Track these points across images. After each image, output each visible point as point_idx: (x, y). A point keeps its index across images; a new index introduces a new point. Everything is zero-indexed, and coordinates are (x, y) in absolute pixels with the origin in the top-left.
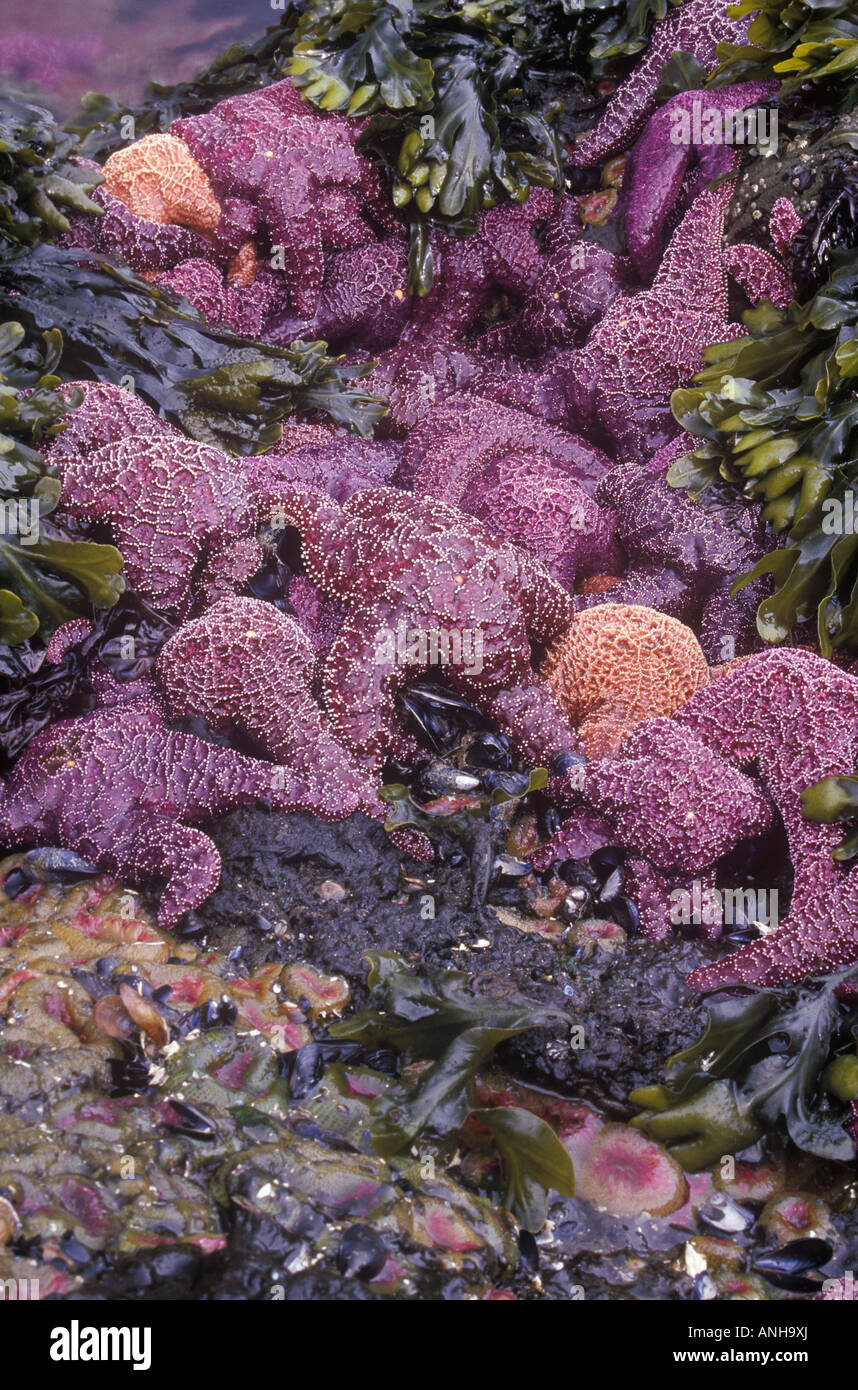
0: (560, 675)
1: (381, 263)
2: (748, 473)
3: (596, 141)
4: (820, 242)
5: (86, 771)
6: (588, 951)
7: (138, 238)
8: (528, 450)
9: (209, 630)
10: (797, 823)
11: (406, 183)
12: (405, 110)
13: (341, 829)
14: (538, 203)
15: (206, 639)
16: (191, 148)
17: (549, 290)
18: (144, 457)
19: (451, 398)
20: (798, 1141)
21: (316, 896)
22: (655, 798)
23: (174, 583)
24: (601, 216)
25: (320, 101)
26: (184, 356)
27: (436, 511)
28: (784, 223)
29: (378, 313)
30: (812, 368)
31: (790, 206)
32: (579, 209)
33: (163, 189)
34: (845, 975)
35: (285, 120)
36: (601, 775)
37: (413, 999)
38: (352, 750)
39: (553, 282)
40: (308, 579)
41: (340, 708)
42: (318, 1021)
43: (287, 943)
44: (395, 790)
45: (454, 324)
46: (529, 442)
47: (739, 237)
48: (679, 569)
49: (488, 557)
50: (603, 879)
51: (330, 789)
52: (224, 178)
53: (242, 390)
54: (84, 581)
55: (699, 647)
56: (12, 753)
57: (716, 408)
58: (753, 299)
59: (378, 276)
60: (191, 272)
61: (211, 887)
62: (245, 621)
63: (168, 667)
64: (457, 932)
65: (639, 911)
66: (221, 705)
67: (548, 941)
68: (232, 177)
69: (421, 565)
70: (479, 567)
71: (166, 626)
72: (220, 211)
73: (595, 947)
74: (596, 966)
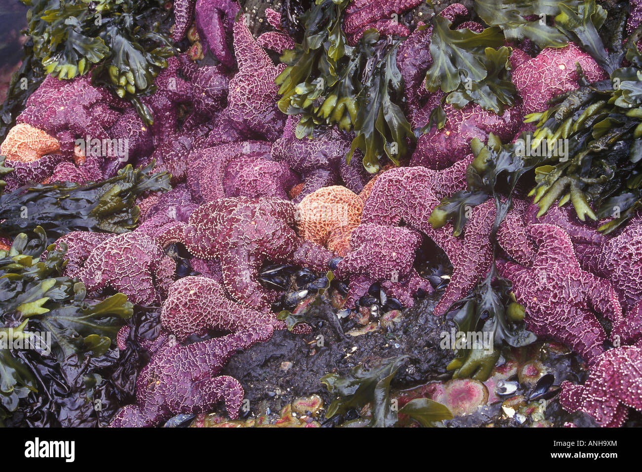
0: (308, 233)
1: (129, 122)
2: (325, 117)
3: (178, 29)
4: (292, 17)
5: (166, 381)
6: (392, 326)
7: (33, 170)
8: (236, 157)
9: (175, 301)
10: (433, 232)
11: (120, 87)
12: (102, 60)
13: (273, 341)
14: (173, 64)
15: (177, 305)
16: (31, 124)
17: (200, 94)
18: (106, 253)
19: (190, 155)
20: (515, 345)
21: (282, 371)
22: (377, 256)
23: (149, 292)
24: (199, 54)
25: (67, 77)
26: (83, 203)
27: (227, 203)
28: (274, 18)
29: (140, 140)
30: (322, 65)
31: (271, 10)
32: (189, 58)
33: (31, 146)
34: (490, 276)
35: (60, 92)
36: (352, 260)
37: (348, 386)
38: (257, 310)
39: (199, 89)
40: (196, 258)
41: (242, 298)
42: (317, 416)
43: (284, 395)
44: (282, 314)
45: (171, 128)
46: (233, 154)
47: (259, 33)
48: (322, 167)
49: (258, 208)
50: (378, 297)
51: (260, 329)
52: (51, 127)
53: (115, 202)
54: (115, 313)
55: (350, 191)
56: (132, 393)
57: (297, 101)
58: (279, 52)
59: (131, 128)
60: (61, 170)
61: (242, 393)
62: (186, 289)
63: (169, 324)
64: (343, 351)
65: (398, 299)
66: (198, 325)
67: (375, 332)
68: (54, 126)
69: (236, 227)
70: (257, 214)
71: (156, 309)
72: (57, 141)
73: (393, 323)
74: (399, 330)
